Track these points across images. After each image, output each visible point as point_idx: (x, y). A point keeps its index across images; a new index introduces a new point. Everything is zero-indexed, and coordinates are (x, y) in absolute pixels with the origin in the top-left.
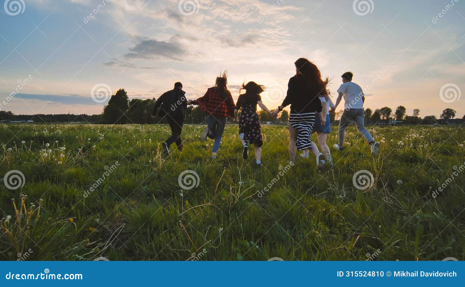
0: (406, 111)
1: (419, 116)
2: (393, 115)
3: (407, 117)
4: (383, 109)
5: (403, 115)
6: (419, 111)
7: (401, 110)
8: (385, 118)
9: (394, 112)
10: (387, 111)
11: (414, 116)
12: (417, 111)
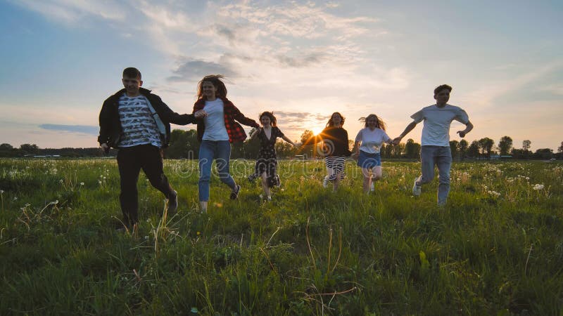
0: (513, 142)
1: (529, 150)
2: (496, 148)
3: (514, 151)
4: (482, 141)
5: (509, 147)
6: (530, 142)
7: (506, 142)
8: (486, 152)
10: (488, 143)
11: (523, 149)
12: (527, 143)
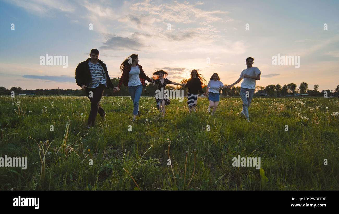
0: (308, 86)
1: (318, 91)
2: (297, 89)
3: (309, 91)
4: (289, 85)
5: (305, 89)
6: (318, 86)
7: (304, 86)
8: (292, 92)
9: (298, 87)
10: (293, 86)
11: (314, 90)
12: (316, 86)
